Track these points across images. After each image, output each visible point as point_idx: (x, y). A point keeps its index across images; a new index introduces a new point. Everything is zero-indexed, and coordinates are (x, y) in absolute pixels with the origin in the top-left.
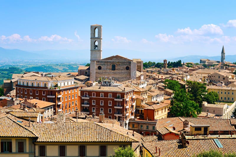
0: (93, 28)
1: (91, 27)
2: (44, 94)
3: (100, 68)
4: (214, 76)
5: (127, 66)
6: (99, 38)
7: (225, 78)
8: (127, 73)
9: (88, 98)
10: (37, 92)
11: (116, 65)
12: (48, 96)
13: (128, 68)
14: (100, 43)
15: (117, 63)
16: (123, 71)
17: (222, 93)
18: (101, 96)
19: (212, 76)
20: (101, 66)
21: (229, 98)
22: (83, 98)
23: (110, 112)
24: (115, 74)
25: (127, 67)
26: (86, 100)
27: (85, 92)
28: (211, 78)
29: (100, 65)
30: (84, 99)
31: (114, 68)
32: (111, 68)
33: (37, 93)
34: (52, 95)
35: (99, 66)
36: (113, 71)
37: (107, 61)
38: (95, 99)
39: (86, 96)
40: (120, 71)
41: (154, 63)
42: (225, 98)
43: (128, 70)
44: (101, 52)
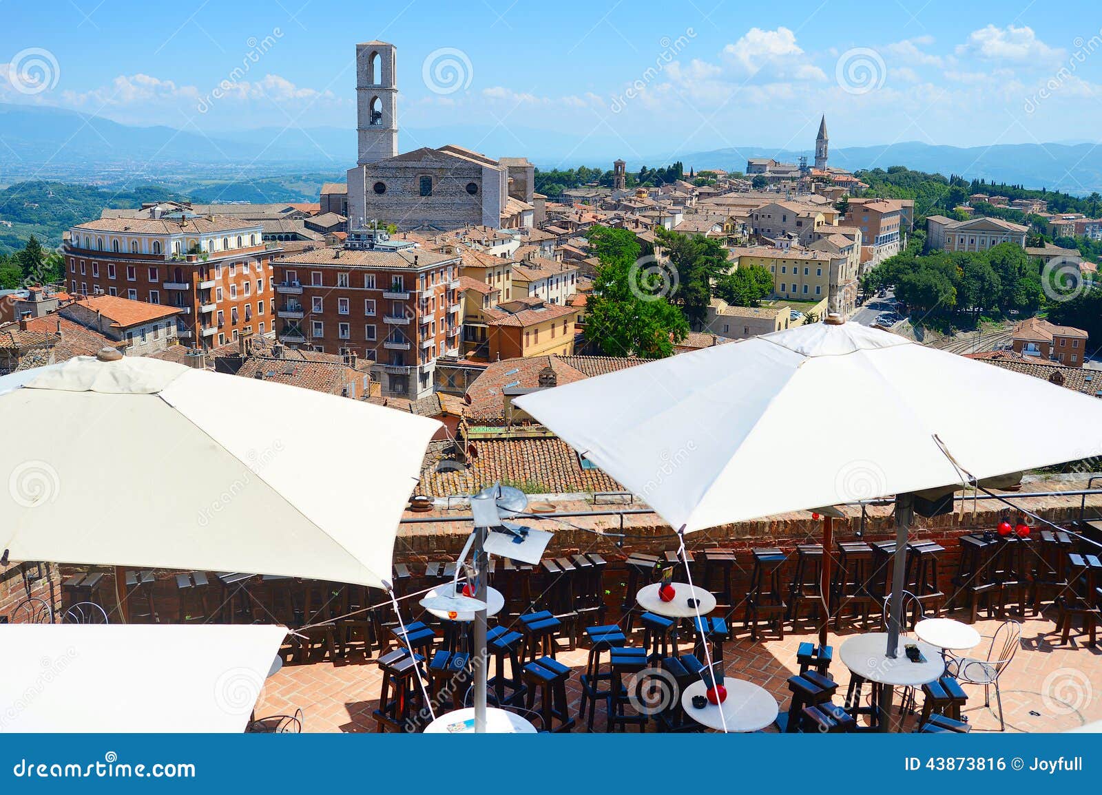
0: (367, 55)
1: (358, 50)
2: (153, 277)
3: (380, 189)
4: (769, 216)
5: (469, 181)
6: (386, 88)
7: (804, 221)
8: (469, 204)
9: (299, 291)
10: (131, 270)
11: (434, 180)
12: (167, 286)
13: (473, 189)
14: (388, 105)
15: (437, 172)
16: (457, 200)
17: (784, 272)
18: (339, 283)
19: (763, 216)
20: (384, 181)
21: (806, 287)
22: (281, 290)
23: (371, 335)
24: (429, 206)
25: (469, 185)
26: (292, 296)
27: (287, 271)
28: (760, 222)
29: (380, 180)
30: (284, 295)
31: (426, 188)
32: (418, 188)
33: (131, 276)
34: (179, 281)
35: (376, 181)
36: (424, 198)
37: (404, 164)
38: (321, 292)
39: (290, 285)
40: (448, 199)
41: (598, 172)
42: (795, 286)
43: (473, 197)
44: (395, 136)
